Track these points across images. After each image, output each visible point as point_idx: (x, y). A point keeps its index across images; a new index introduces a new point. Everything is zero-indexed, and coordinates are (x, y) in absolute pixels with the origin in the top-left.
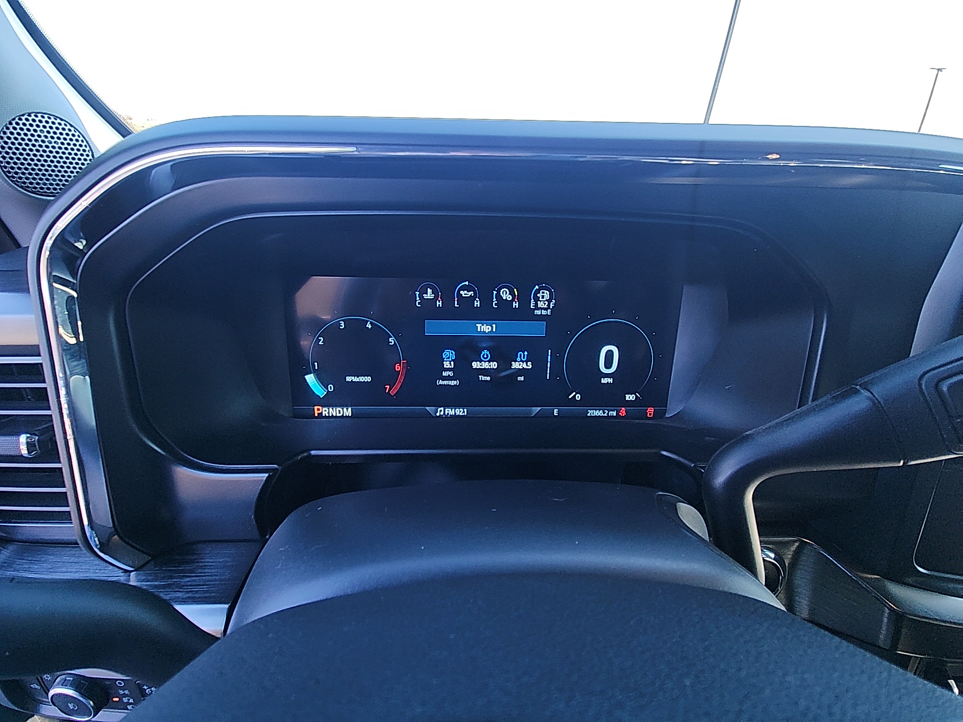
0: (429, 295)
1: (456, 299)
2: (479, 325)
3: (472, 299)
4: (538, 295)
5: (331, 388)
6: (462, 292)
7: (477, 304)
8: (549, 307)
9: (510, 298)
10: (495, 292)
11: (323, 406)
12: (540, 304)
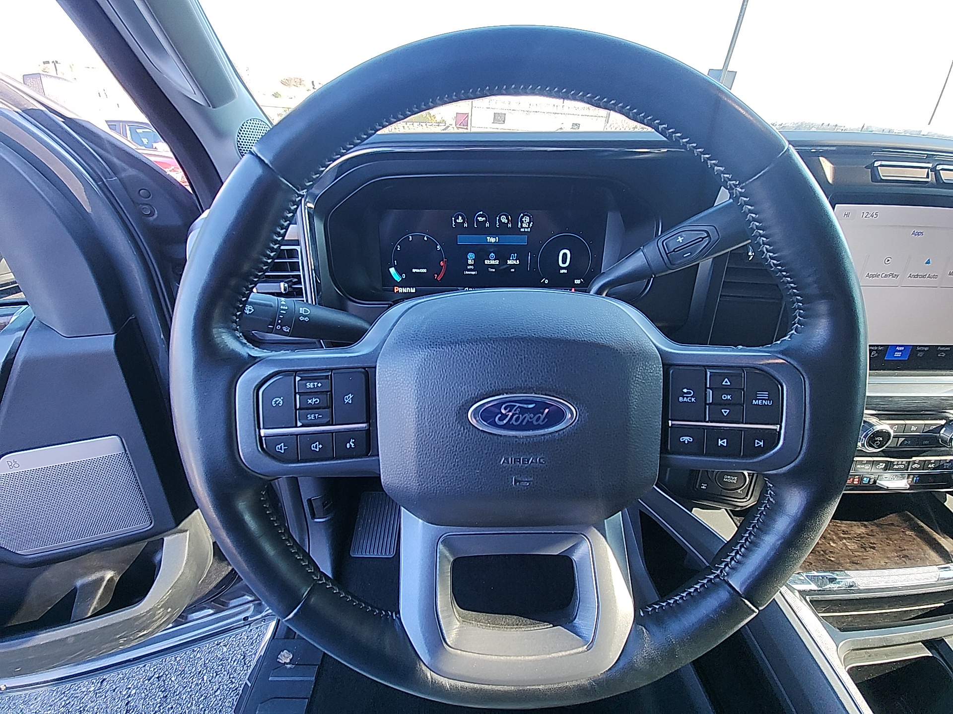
0: (460, 220)
1: (475, 222)
2: (488, 238)
3: (485, 222)
4: (523, 220)
5: (404, 276)
6: (478, 218)
7: (487, 225)
8: (529, 227)
9: (506, 221)
10: (498, 218)
11: (399, 287)
12: (524, 225)
